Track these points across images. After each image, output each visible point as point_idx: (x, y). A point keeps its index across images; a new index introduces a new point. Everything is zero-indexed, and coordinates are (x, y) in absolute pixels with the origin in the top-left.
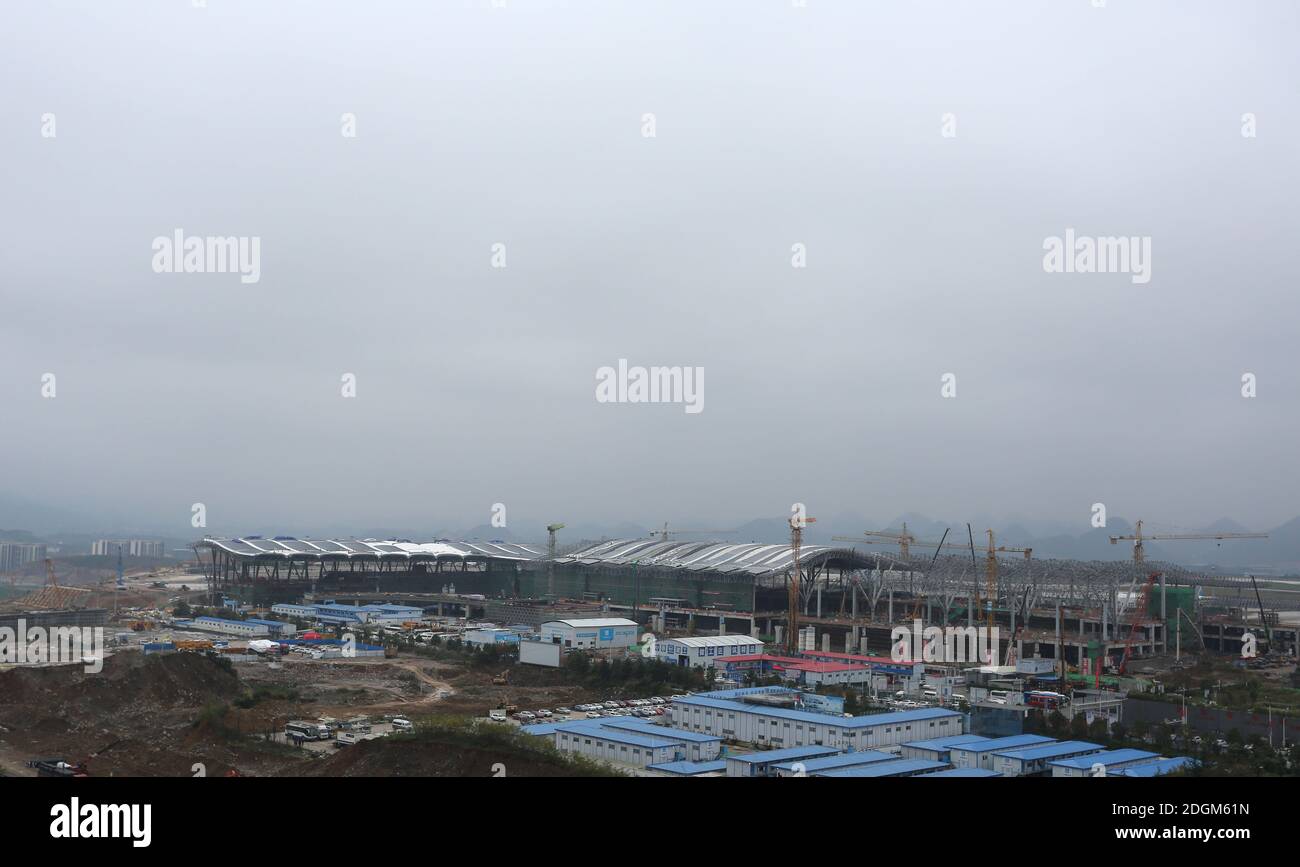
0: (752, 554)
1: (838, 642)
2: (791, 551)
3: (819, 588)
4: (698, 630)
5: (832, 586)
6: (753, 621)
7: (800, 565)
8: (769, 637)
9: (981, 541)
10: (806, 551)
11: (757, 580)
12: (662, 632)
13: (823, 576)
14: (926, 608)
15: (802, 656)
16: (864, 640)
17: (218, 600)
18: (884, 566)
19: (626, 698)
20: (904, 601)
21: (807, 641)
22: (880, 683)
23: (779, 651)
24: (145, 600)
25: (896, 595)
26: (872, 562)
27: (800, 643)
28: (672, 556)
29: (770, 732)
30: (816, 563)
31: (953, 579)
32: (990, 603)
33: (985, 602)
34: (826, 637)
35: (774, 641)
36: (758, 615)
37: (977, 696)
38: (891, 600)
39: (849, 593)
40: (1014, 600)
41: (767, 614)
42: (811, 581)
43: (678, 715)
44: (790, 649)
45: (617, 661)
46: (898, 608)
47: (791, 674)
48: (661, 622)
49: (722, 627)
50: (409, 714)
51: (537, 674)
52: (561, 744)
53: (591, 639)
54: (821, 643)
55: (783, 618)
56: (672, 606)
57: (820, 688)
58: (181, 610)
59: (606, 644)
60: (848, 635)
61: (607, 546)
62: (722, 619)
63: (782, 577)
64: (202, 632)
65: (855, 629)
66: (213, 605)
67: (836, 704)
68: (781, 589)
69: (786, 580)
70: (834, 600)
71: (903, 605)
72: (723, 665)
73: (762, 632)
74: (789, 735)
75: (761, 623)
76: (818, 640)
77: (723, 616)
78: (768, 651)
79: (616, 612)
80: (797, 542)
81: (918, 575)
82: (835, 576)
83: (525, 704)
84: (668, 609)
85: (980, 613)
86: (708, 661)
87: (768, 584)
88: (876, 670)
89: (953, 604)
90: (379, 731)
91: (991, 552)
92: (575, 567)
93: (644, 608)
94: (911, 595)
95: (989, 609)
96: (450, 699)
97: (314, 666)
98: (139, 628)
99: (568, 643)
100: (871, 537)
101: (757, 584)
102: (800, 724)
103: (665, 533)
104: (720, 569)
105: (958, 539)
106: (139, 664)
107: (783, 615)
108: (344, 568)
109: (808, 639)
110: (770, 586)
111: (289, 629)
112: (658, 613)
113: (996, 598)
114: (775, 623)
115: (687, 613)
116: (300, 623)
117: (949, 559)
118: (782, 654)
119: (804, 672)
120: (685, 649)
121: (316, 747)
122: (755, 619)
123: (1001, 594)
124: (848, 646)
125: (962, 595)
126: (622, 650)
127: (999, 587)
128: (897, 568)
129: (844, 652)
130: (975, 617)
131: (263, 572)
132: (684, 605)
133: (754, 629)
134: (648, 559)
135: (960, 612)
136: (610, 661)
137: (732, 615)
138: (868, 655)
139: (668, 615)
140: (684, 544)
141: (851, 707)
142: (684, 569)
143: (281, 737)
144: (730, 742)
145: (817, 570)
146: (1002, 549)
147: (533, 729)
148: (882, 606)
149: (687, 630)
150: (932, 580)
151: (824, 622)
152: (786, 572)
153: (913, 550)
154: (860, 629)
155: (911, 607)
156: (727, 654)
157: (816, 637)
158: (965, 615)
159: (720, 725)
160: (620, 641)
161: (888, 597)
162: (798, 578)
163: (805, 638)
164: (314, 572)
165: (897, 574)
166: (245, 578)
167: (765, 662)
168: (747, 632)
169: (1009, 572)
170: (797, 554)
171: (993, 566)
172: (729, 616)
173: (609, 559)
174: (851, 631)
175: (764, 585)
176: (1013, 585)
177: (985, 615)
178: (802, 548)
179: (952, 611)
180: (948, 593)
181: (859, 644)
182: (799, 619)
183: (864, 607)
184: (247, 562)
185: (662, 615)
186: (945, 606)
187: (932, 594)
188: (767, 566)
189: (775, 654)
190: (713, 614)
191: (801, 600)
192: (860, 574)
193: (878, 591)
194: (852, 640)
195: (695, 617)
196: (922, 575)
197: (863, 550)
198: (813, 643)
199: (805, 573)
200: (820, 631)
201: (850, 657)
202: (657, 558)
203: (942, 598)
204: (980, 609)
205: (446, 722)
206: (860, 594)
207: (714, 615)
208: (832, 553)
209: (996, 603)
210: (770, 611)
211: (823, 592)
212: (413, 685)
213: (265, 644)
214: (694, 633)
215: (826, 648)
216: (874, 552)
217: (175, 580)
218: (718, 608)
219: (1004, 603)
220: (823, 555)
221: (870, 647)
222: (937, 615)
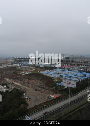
1: (67, 65)
9: (80, 56)
10: (65, 57)
16: (70, 65)
17: (15, 62)
19: (49, 70)
21: (65, 65)
22: (71, 68)
24: (9, 62)
29: (62, 73)
30: (65, 58)
32: (80, 61)
37: (79, 69)
43: (54, 71)
44: (63, 66)
45: (49, 67)
47: (63, 68)
50: (31, 72)
51: (42, 68)
52: (44, 74)
57: (66, 69)
58: (12, 63)
59: (48, 65)
64: (14, 65)
66: (14, 63)
67: (67, 70)
70: (67, 61)
74: (63, 73)
80: (64, 56)
82: (67, 59)
83: (41, 71)
88: (71, 67)
90: (28, 73)
94: (74, 61)
96: (34, 70)
97: (23, 68)
98: (8, 65)
99: (44, 65)
100: (70, 56)
102: (64, 72)
106: (8, 68)
108: (25, 59)
111: (21, 64)
116: (22, 64)
119: (65, 67)
121: (23, 74)
125: (78, 61)
131: (19, 60)
141: (69, 70)
143: (20, 74)
144: (58, 73)
147: (41, 73)
148: (71, 62)
150: (75, 59)
153: (74, 57)
159: (57, 72)
164: (23, 60)
165: (72, 59)
166: (17, 60)
167: (61, 67)
169: (82, 58)
171: (81, 58)
183: (70, 62)
184: (17, 59)
191: (64, 61)
200: (66, 64)
205: (34, 72)
208: (67, 57)
212: (31, 69)
213: (19, 66)
216: (70, 57)
217: (11, 61)
219: (82, 61)
222: (76, 62)
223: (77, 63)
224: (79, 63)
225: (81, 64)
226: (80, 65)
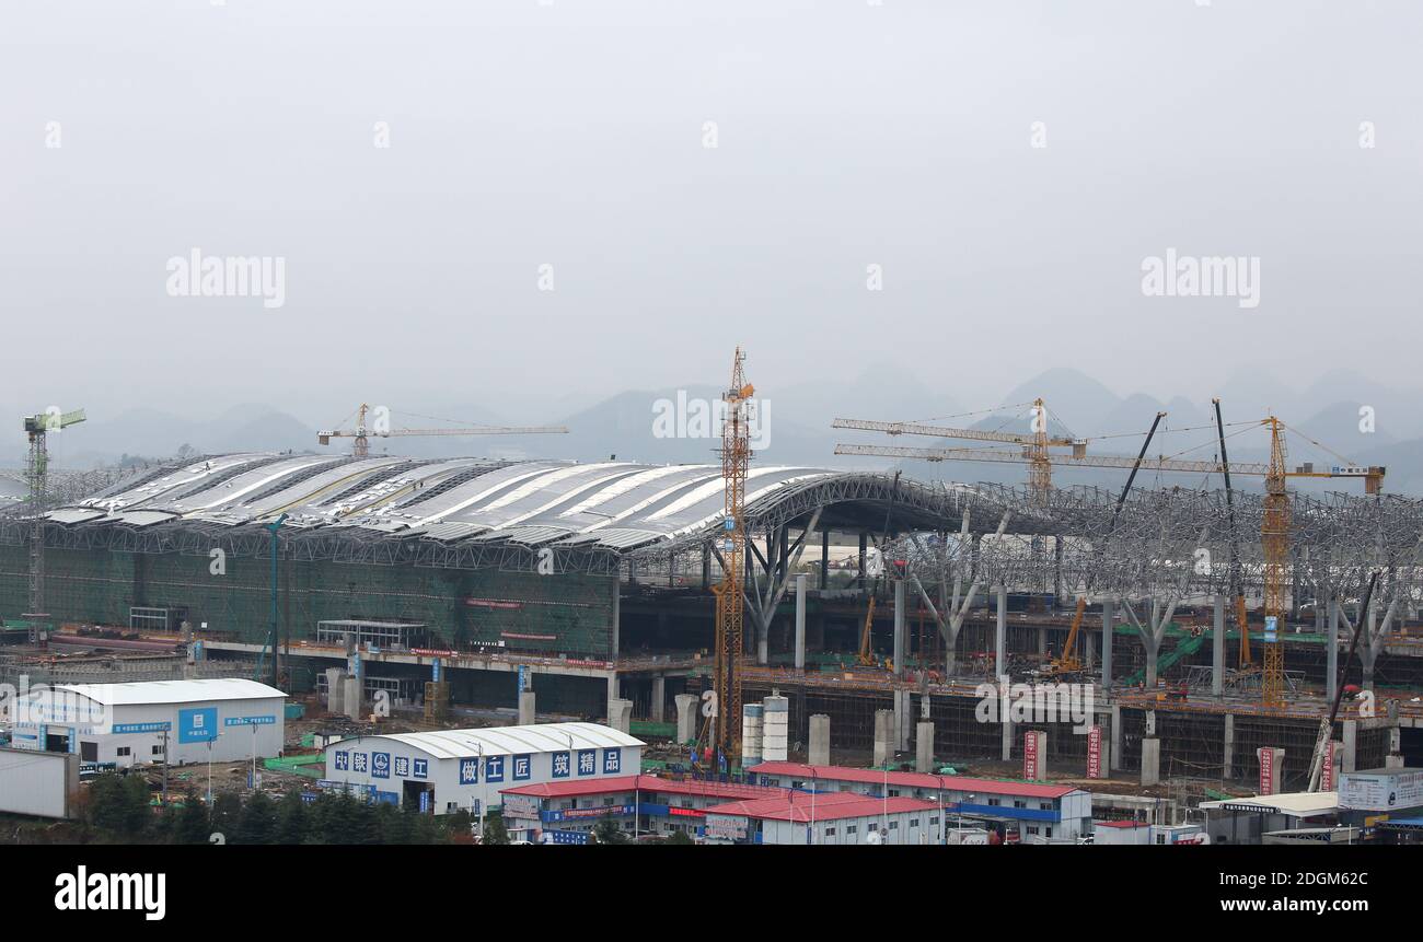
0: (608, 493)
1: (852, 739)
2: (720, 484)
3: (800, 587)
4: (457, 709)
5: (835, 579)
6: (613, 686)
7: (747, 522)
8: (661, 730)
9: (1250, 446)
10: (764, 482)
11: (623, 566)
12: (355, 717)
13: (812, 552)
14: (1098, 636)
15: (751, 778)
16: (926, 731)
18: (984, 522)
20: (1039, 619)
21: (766, 735)
23: (686, 765)
25: (1016, 602)
26: (948, 510)
27: (745, 742)
28: (375, 505)
30: (790, 515)
31: (1172, 555)
32: (1271, 622)
33: (1257, 617)
34: (819, 725)
35: (673, 737)
36: (629, 665)
38: (1000, 618)
39: (884, 600)
40: (1336, 611)
41: (653, 663)
42: (777, 565)
45: (227, 801)
46: (1020, 640)
47: (722, 829)
48: (352, 689)
49: (527, 700)
53: (153, 740)
54: (805, 740)
55: (698, 673)
56: (382, 641)
59: (196, 752)
60: (880, 717)
61: (194, 475)
62: (525, 678)
63: (696, 556)
65: (901, 700)
68: (692, 590)
69: (706, 565)
70: (841, 620)
71: (1032, 630)
72: (529, 807)
73: (640, 712)
75: (636, 688)
76: (798, 734)
77: (528, 669)
78: (658, 764)
79: (221, 662)
80: (736, 457)
81: (1077, 547)
82: (843, 552)
84: (371, 652)
85: (1245, 648)
86: (485, 796)
87: (654, 577)
88: (959, 813)
89: (1173, 625)
91: (1275, 479)
92: (105, 535)
93: (304, 650)
94: (1055, 603)
95: (1270, 637)
99: (90, 750)
101: (624, 578)
103: (362, 437)
104: (520, 536)
105: (1188, 444)
107: (698, 664)
109: (767, 729)
110: (662, 581)
112: (342, 664)
113: (1289, 605)
114: (676, 686)
115: (426, 661)
117: (1163, 500)
118: (697, 775)
119: (757, 822)
120: (422, 765)
122: (620, 675)
123: (1302, 594)
124: (880, 748)
125: (1198, 600)
126: (243, 768)
127: (1297, 579)
128: (1016, 527)
129: (871, 765)
130: (1232, 659)
132: (417, 640)
133: (617, 706)
134: (311, 508)
135: (1191, 647)
136: (208, 798)
137: (556, 667)
138: (936, 772)
139: (370, 667)
140: (414, 466)
142: (416, 538)
145: (793, 536)
146: (1306, 470)
148: (976, 634)
149: (426, 709)
150: (1113, 560)
151: (814, 680)
152: (707, 545)
153: (1065, 478)
154: (916, 700)
155: (1057, 635)
156: (541, 774)
157: (791, 724)
158: (1204, 654)
160: (236, 744)
161: (993, 608)
162: (740, 559)
163: (760, 727)
165: (1019, 544)
167: (648, 795)
168: (597, 714)
170: (737, 490)
171: (1280, 519)
172: (544, 670)
173: (202, 510)
174: (889, 705)
175: (643, 580)
176: (1334, 570)
177: (1258, 652)
178: (752, 473)
179: (1169, 645)
180: (1159, 594)
181: (912, 743)
182: (744, 672)
183: (926, 637)
185: (354, 667)
186: (1151, 633)
187: (1116, 598)
188: (652, 526)
189: (677, 773)
190: (500, 665)
191: (749, 621)
192: (915, 545)
193: (964, 594)
194: (890, 732)
195: (450, 673)
196: (1088, 547)
197: (922, 478)
198: (784, 742)
199: (762, 546)
200: (803, 707)
201: (886, 777)
202: (339, 506)
203: (1142, 609)
204: (1245, 637)
206: (914, 603)
207: (505, 668)
208: (837, 486)
209: (1289, 620)
210: (660, 654)
211: (811, 598)
214: (447, 719)
215: (818, 753)
216: (951, 481)
218: (515, 648)
219: (1308, 620)
220: (810, 493)
221: (942, 750)
222: (1128, 657)
223: (1154, 690)
224: (1215, 694)
225: (1305, 705)
226: (1255, 732)
